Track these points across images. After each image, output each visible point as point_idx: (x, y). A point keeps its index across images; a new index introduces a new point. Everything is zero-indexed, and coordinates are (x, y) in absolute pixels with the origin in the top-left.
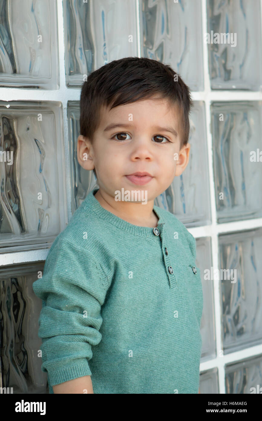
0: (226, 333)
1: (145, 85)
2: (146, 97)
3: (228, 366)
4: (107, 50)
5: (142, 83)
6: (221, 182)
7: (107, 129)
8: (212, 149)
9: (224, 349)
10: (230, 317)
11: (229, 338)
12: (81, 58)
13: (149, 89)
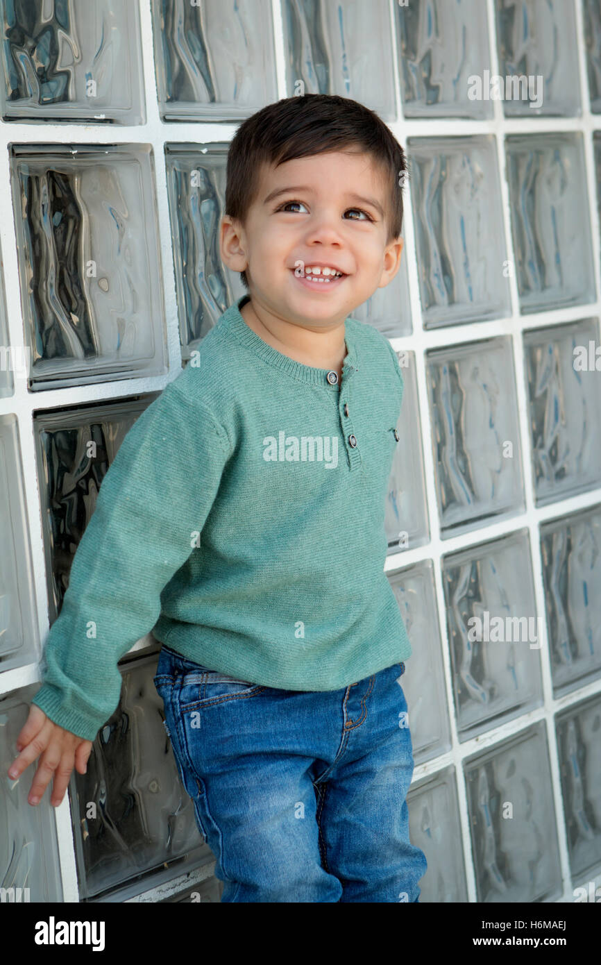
0: (539, 476)
1: (335, 129)
2: (336, 147)
3: (544, 524)
4: (348, 64)
5: (329, 127)
6: (523, 254)
7: (270, 198)
8: (510, 205)
9: (537, 500)
10: (544, 452)
11: (544, 483)
12: (310, 75)
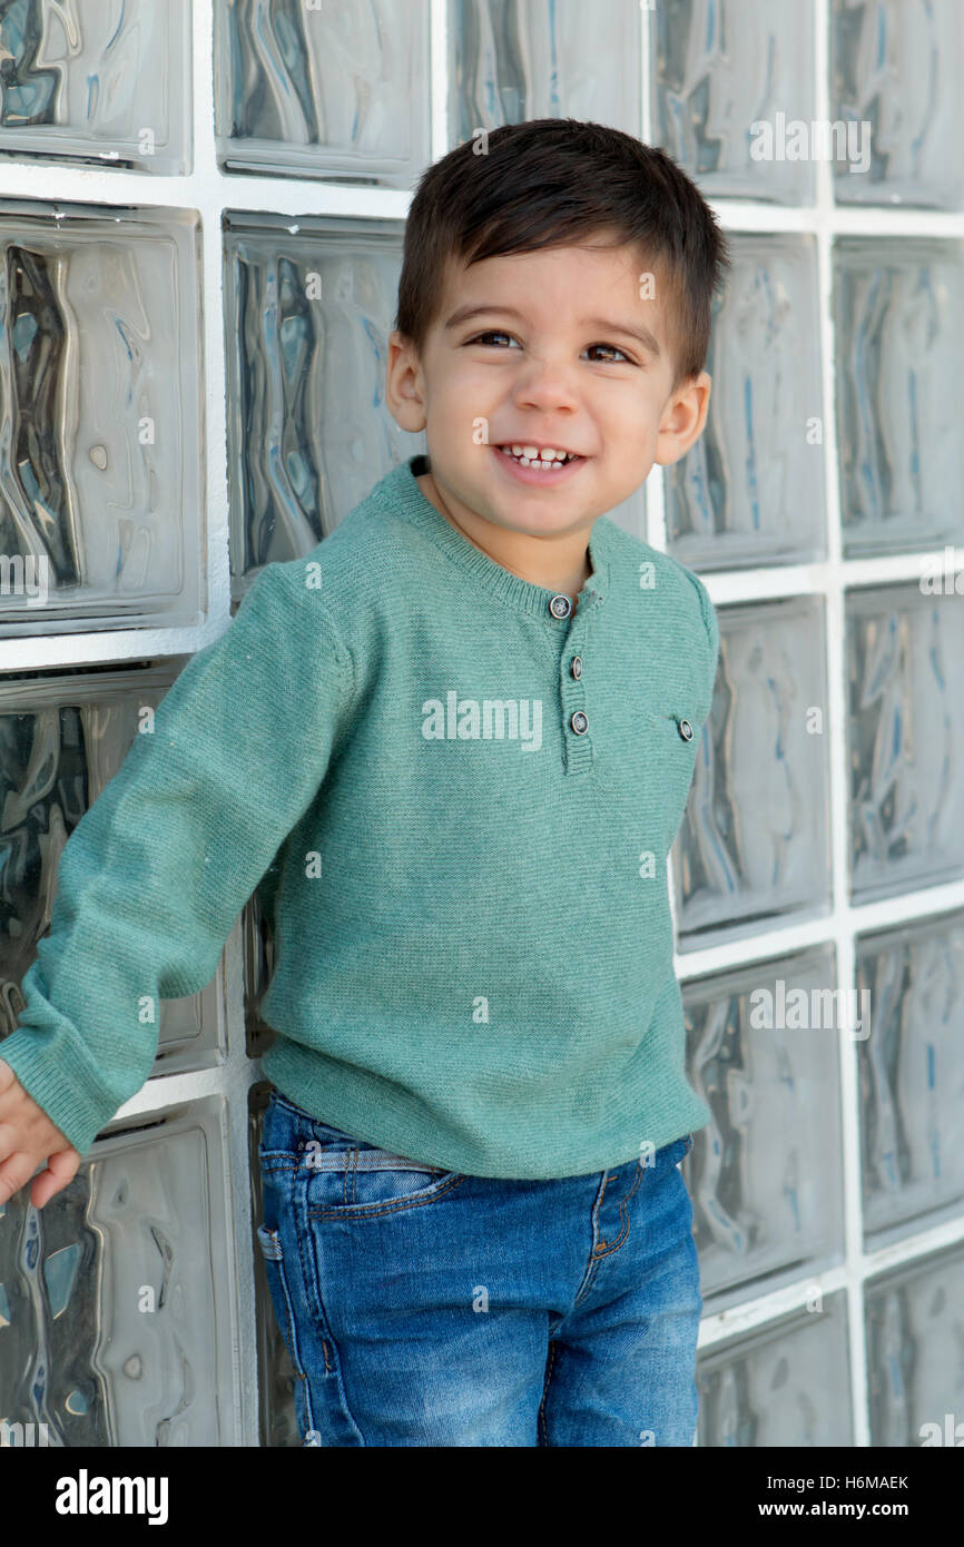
0: (859, 849)
1: (570, 202)
2: (569, 238)
3: (863, 937)
4: (560, 92)
5: (560, 198)
6: (854, 452)
7: (455, 321)
8: (835, 362)
9: (854, 892)
10: (871, 808)
11: (867, 863)
12: (492, 108)
13: (580, 214)
